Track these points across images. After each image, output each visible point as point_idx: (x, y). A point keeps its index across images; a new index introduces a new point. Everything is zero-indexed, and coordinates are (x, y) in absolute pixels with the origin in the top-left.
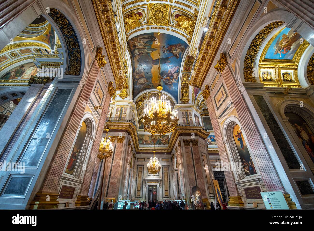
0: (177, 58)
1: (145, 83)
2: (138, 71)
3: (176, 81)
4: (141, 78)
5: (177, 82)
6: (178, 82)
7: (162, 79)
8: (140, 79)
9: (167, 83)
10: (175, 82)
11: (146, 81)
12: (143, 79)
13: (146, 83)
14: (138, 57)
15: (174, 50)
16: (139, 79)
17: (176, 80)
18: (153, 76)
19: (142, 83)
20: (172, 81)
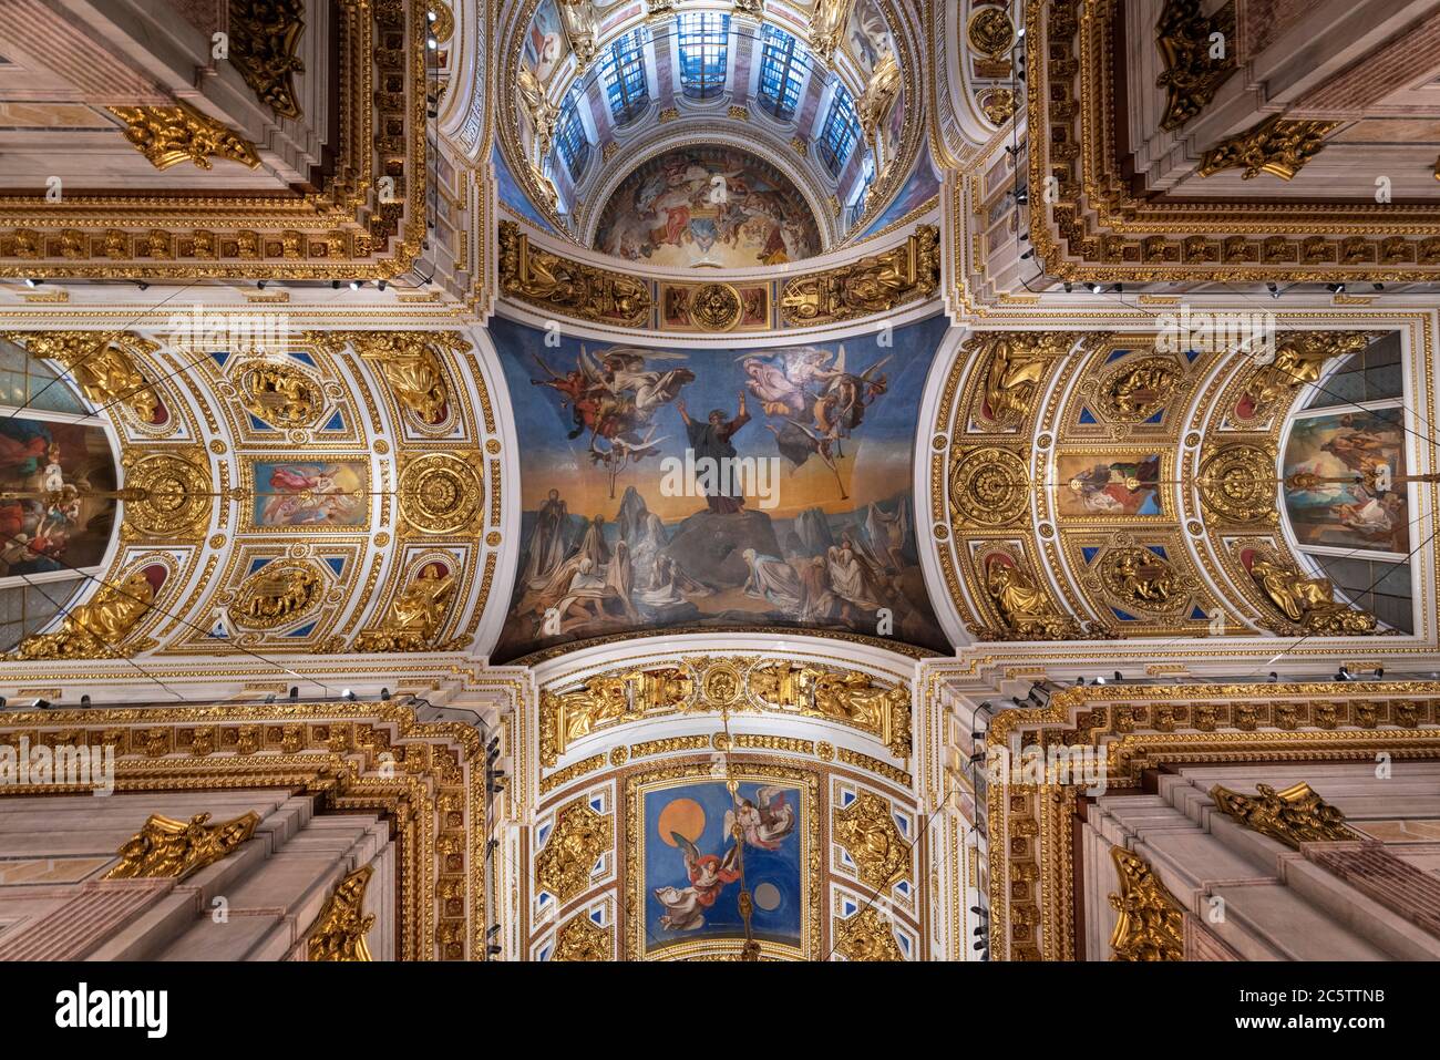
0: (692, 377)
1: (855, 556)
2: (786, 597)
3: (836, 357)
4: (827, 581)
5: (842, 348)
6: (841, 341)
7: (825, 450)
8: (835, 588)
9: (848, 412)
10: (840, 364)
11: (847, 553)
12: (837, 571)
13: (859, 551)
14: (695, 589)
15: (632, 400)
16: (837, 597)
17: (830, 356)
18: (814, 505)
19: (858, 578)
20: (834, 385)
